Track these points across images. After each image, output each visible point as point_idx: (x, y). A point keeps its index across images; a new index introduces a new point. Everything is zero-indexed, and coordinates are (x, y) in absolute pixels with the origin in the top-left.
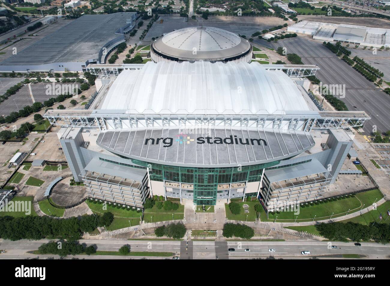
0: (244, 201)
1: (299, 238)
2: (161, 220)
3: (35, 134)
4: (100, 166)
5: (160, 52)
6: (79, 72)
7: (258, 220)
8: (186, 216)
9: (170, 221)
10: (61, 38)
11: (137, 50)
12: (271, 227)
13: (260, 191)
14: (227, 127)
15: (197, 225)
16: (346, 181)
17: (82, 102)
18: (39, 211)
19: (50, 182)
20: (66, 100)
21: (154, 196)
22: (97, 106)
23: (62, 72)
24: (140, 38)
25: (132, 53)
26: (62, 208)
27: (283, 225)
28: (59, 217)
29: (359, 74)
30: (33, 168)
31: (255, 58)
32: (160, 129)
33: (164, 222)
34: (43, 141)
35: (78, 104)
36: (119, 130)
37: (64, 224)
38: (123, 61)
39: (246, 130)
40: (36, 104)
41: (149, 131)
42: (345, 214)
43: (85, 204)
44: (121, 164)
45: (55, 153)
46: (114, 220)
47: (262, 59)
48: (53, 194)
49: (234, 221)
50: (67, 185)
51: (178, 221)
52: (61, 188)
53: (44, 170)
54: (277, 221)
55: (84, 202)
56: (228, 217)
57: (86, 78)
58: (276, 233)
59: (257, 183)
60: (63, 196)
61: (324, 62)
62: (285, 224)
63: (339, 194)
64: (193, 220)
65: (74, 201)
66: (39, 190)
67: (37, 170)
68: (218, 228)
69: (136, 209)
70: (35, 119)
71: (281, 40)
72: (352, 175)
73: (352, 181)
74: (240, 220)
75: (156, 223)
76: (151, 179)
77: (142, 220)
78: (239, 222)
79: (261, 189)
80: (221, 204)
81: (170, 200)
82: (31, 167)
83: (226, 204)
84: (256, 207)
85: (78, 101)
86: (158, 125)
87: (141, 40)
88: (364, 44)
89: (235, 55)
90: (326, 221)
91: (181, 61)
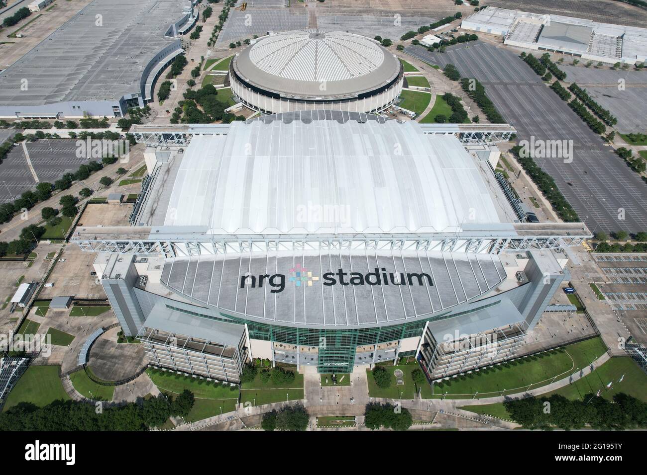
0: (397, 364)
1: (480, 425)
2: (269, 402)
3: (46, 245)
4: (168, 319)
5: (247, 81)
6: (108, 117)
7: (418, 396)
8: (307, 393)
9: (283, 403)
10: (69, 46)
11: (205, 69)
12: (438, 407)
13: (420, 348)
14: (370, 251)
15: (325, 408)
16: (552, 323)
17: (119, 181)
18: (73, 391)
19: (83, 337)
20: (92, 176)
21: (254, 359)
22: (154, 209)
23: (78, 117)
24: (209, 44)
25: (196, 76)
26: (110, 385)
27: (455, 403)
28: (107, 400)
29: (578, 118)
30: (52, 313)
31: (408, 87)
32: (263, 257)
33: (274, 404)
34: (63, 259)
35: (114, 184)
36: (196, 257)
37: (118, 417)
38: (184, 94)
39: (399, 256)
40: (42, 186)
41: (246, 261)
42: (549, 383)
43: (146, 377)
44: (202, 315)
45: (85, 282)
46: (194, 403)
47: (419, 87)
48: (92, 359)
49: (381, 399)
50: (112, 342)
51: (294, 402)
52: (103, 348)
53: (71, 315)
54: (447, 398)
55: (144, 373)
56: (372, 394)
57: (121, 129)
58: (445, 419)
59: (418, 338)
60: (109, 363)
61: (523, 92)
62: (459, 402)
63: (540, 347)
64: (319, 400)
65: (127, 372)
66: (67, 353)
67: (60, 316)
68: (358, 412)
69: (229, 385)
70: (44, 217)
71: (451, 46)
72: (561, 314)
73: (561, 323)
74: (391, 397)
75: (260, 407)
76: (251, 337)
77: (239, 403)
78: (388, 401)
79: (423, 345)
80: (359, 372)
81: (280, 367)
82: (49, 310)
83: (368, 371)
84: (415, 373)
85: (113, 178)
86: (259, 250)
87: (211, 47)
88: (587, 56)
89: (375, 87)
90: (520, 395)
91: (285, 99)
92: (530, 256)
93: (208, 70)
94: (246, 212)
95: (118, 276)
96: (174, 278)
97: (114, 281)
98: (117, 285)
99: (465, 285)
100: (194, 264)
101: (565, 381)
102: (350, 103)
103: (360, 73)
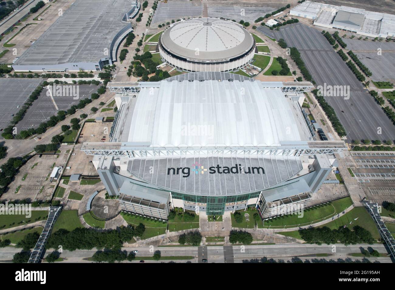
0: (246, 210)
1: (286, 241)
2: (182, 229)
3: (65, 146)
4: (131, 189)
5: (169, 50)
6: (93, 71)
7: (256, 227)
8: (201, 225)
9: (189, 230)
10: (69, 27)
11: (145, 41)
12: (266, 233)
13: (258, 203)
14: (233, 155)
15: (210, 233)
16: (327, 189)
17: (101, 109)
18: (85, 223)
19: (88, 196)
20: (87, 106)
21: (174, 208)
22: (122, 130)
23: (76, 71)
24: (147, 25)
25: (140, 46)
26: (103, 221)
27: (274, 230)
28: (102, 228)
29: (351, 71)
30: (71, 183)
31: (258, 53)
32: (179, 158)
33: (184, 231)
34: (74, 154)
35: (98, 111)
36: (144, 157)
37: (109, 237)
38: (134, 57)
39: (248, 157)
40: (60, 112)
41: (170, 160)
42: (322, 220)
43: (120, 217)
44: (148, 187)
45: (87, 166)
46: (145, 230)
47: (264, 53)
48: (93, 207)
49: (238, 228)
50: (102, 198)
51: (195, 229)
52: (98, 202)
53: (81, 184)
54: (271, 228)
55: (120, 215)
56: (233, 226)
57: (100, 78)
58: (269, 238)
59: (257, 198)
60: (101, 209)
61: (322, 56)
62: (277, 230)
63: (319, 202)
64: (207, 229)
65: (111, 214)
66: (80, 204)
67: (75, 184)
68: (226, 234)
69: (162, 221)
70: (63, 130)
71: (283, 26)
72: (331, 184)
73: (331, 189)
74: (243, 227)
75: (178, 232)
76: (173, 197)
77: (167, 230)
78: (241, 229)
79: (259, 201)
80: (227, 214)
81: (187, 212)
82: (69, 181)
83: (231, 214)
84: (255, 215)
85: (98, 107)
86: (177, 155)
87: (148, 27)
88: (360, 33)
89: (239, 54)
90: (306, 227)
91: (189, 62)
92: (315, 157)
93: (147, 41)
94: (170, 136)
95: (106, 168)
96: (134, 169)
97: (104, 171)
98: (106, 172)
99: (281, 173)
100: (144, 161)
101: (330, 220)
102: (225, 64)
103: (231, 47)
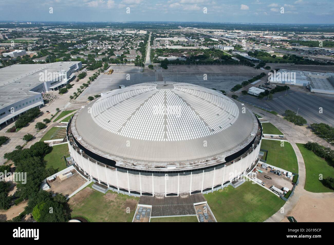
5: (79, 139)
11: (55, 120)
24: (72, 98)
87: (73, 100)
89: (241, 144)
93: (58, 122)
102: (215, 171)
103: (221, 128)
